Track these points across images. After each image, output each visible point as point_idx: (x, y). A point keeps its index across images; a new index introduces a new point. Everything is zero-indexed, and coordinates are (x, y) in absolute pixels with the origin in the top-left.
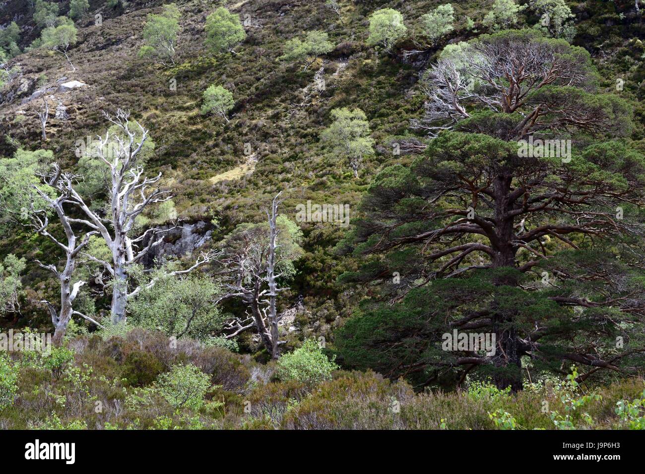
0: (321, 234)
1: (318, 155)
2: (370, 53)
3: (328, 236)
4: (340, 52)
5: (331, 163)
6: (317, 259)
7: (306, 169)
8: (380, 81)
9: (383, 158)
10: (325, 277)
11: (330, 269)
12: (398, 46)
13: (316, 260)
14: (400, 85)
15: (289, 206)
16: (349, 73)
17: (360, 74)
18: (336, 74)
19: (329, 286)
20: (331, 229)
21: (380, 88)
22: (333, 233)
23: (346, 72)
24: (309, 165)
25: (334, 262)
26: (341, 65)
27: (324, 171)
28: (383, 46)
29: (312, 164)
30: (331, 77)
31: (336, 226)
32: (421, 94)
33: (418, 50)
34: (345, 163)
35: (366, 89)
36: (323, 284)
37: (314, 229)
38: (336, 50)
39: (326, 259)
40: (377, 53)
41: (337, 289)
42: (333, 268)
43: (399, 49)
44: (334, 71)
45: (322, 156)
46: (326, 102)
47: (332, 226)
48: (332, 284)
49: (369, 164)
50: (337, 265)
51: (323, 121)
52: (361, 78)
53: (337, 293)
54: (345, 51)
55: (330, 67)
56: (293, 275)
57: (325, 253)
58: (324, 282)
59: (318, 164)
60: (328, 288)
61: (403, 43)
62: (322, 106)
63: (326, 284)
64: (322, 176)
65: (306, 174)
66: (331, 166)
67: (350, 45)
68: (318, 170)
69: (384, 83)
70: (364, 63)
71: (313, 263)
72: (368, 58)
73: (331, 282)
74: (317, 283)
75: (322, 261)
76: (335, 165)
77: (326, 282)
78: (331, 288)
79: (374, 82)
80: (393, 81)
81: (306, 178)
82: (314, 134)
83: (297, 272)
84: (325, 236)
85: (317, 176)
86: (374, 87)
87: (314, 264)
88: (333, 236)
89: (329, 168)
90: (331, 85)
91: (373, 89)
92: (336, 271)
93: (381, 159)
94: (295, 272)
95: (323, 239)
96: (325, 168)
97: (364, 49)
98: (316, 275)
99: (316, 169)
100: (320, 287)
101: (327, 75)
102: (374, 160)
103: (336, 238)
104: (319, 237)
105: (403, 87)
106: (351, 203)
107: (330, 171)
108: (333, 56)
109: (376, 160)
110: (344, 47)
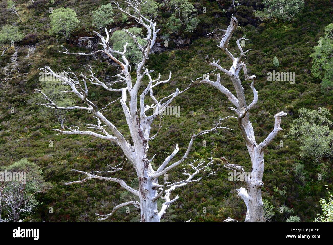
0: (53, 172)
1: (28, 115)
2: (52, 41)
3: (59, 173)
4: (28, 41)
5: (40, 120)
6: (54, 191)
7: (21, 126)
8: (65, 60)
9: (80, 114)
10: (63, 205)
11: (66, 198)
12: (73, 34)
13: (53, 193)
14: (80, 62)
15: (21, 153)
16: (39, 55)
17: (47, 55)
18: (28, 56)
19: (67, 212)
20: (60, 168)
21: (65, 65)
22: (62, 170)
23: (36, 55)
24: (22, 122)
25: (68, 192)
26: (31, 50)
27: (36, 126)
28: (62, 35)
29: (25, 122)
30: (24, 58)
31: (63, 164)
32: (97, 67)
33: (89, 37)
34: (51, 119)
35: (55, 66)
36: (61, 211)
37: (46, 169)
38: (25, 39)
39: (61, 191)
40: (57, 40)
41: (74, 213)
42: (67, 197)
43: (74, 37)
44: (26, 54)
45: (31, 115)
46: (24, 76)
47: (60, 165)
48: (69, 210)
49: (70, 118)
50: (70, 194)
51: (25, 90)
52: (49, 58)
53: (75, 217)
54: (32, 40)
55: (23, 52)
56: (36, 205)
57: (59, 186)
58: (62, 209)
59: (30, 121)
60: (67, 214)
61: (77, 32)
62: (22, 79)
63: (64, 210)
64: (36, 129)
65: (22, 129)
66: (41, 122)
67: (35, 36)
68: (31, 126)
69: (68, 61)
70: (49, 48)
71: (50, 195)
72: (50, 44)
73: (68, 208)
74: (57, 210)
75: (58, 193)
76: (43, 121)
77: (64, 209)
78: (69, 213)
79: (60, 60)
80: (74, 59)
81: (23, 132)
82: (21, 100)
83: (39, 203)
84: (56, 173)
85: (31, 130)
86: (61, 64)
87: (52, 196)
88: (63, 173)
89: (39, 124)
90: (26, 64)
91: (60, 66)
92: (71, 199)
93: (79, 114)
94: (38, 204)
95: (55, 176)
96: (36, 124)
97: (46, 38)
98: (55, 204)
99: (30, 125)
100: (60, 213)
101: (21, 57)
102: (73, 116)
103: (66, 174)
104: (51, 175)
105: (82, 63)
106: (70, 146)
107: (41, 125)
108: (23, 44)
109: (75, 115)
110: (31, 37)
